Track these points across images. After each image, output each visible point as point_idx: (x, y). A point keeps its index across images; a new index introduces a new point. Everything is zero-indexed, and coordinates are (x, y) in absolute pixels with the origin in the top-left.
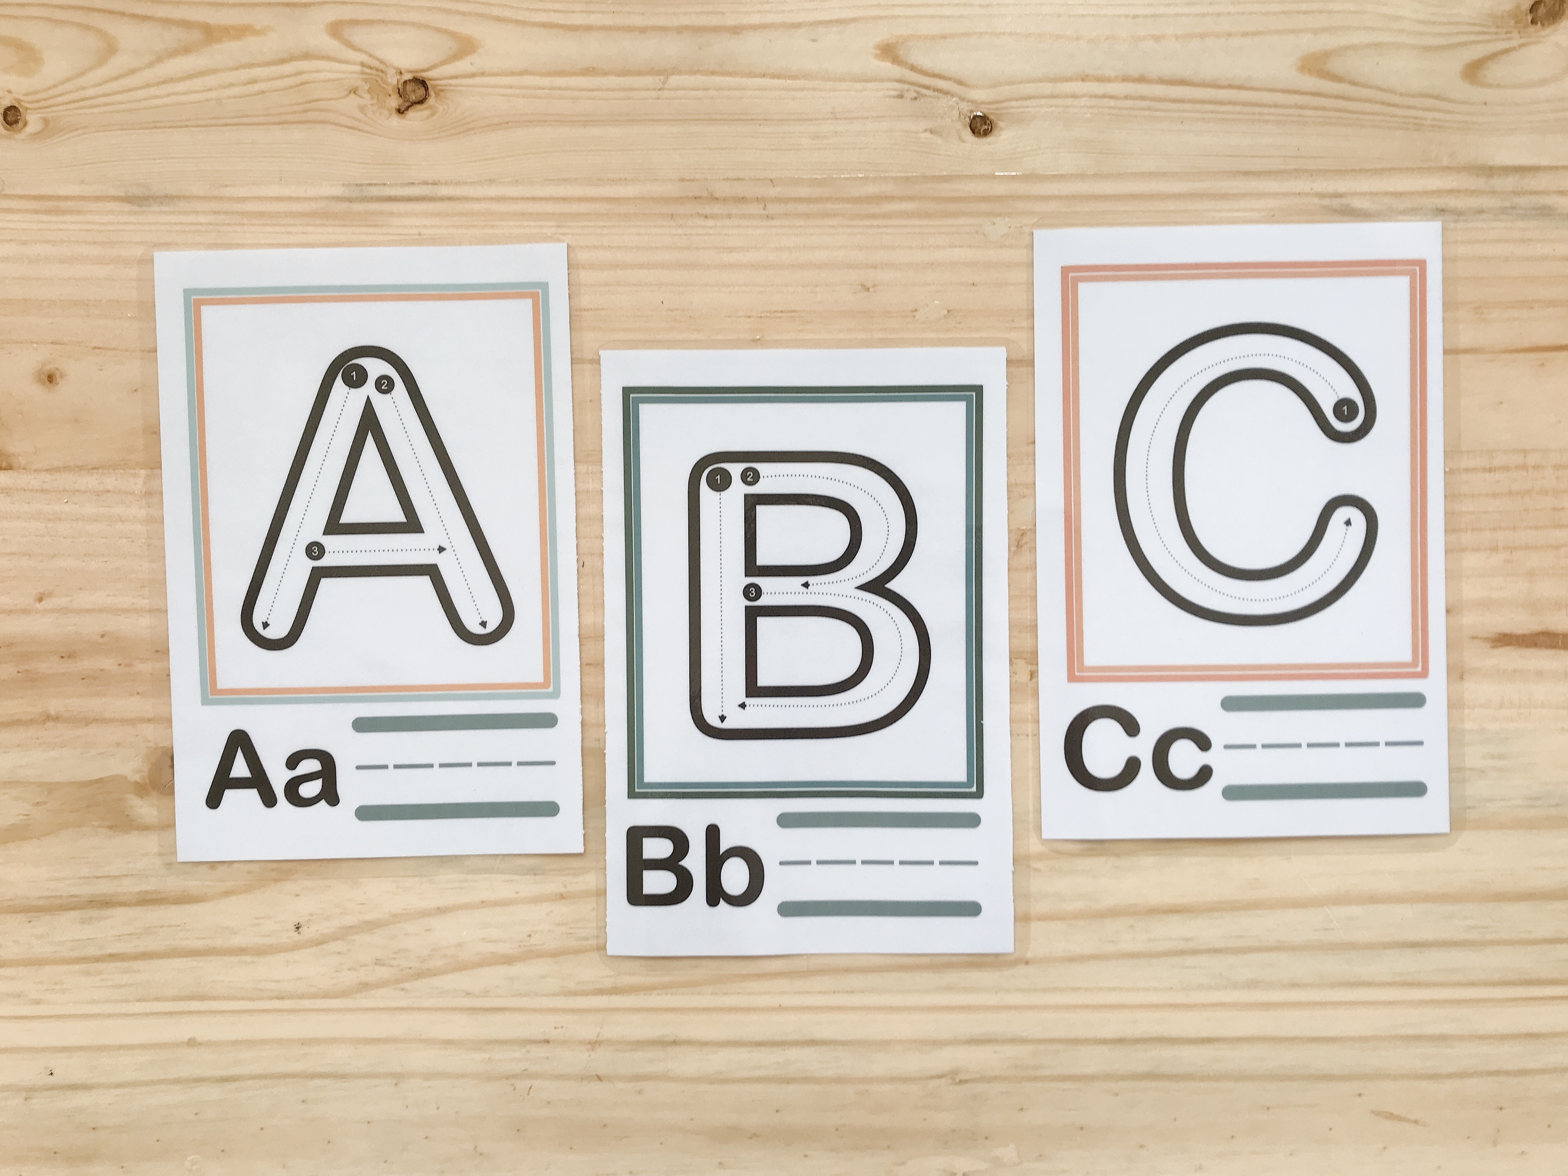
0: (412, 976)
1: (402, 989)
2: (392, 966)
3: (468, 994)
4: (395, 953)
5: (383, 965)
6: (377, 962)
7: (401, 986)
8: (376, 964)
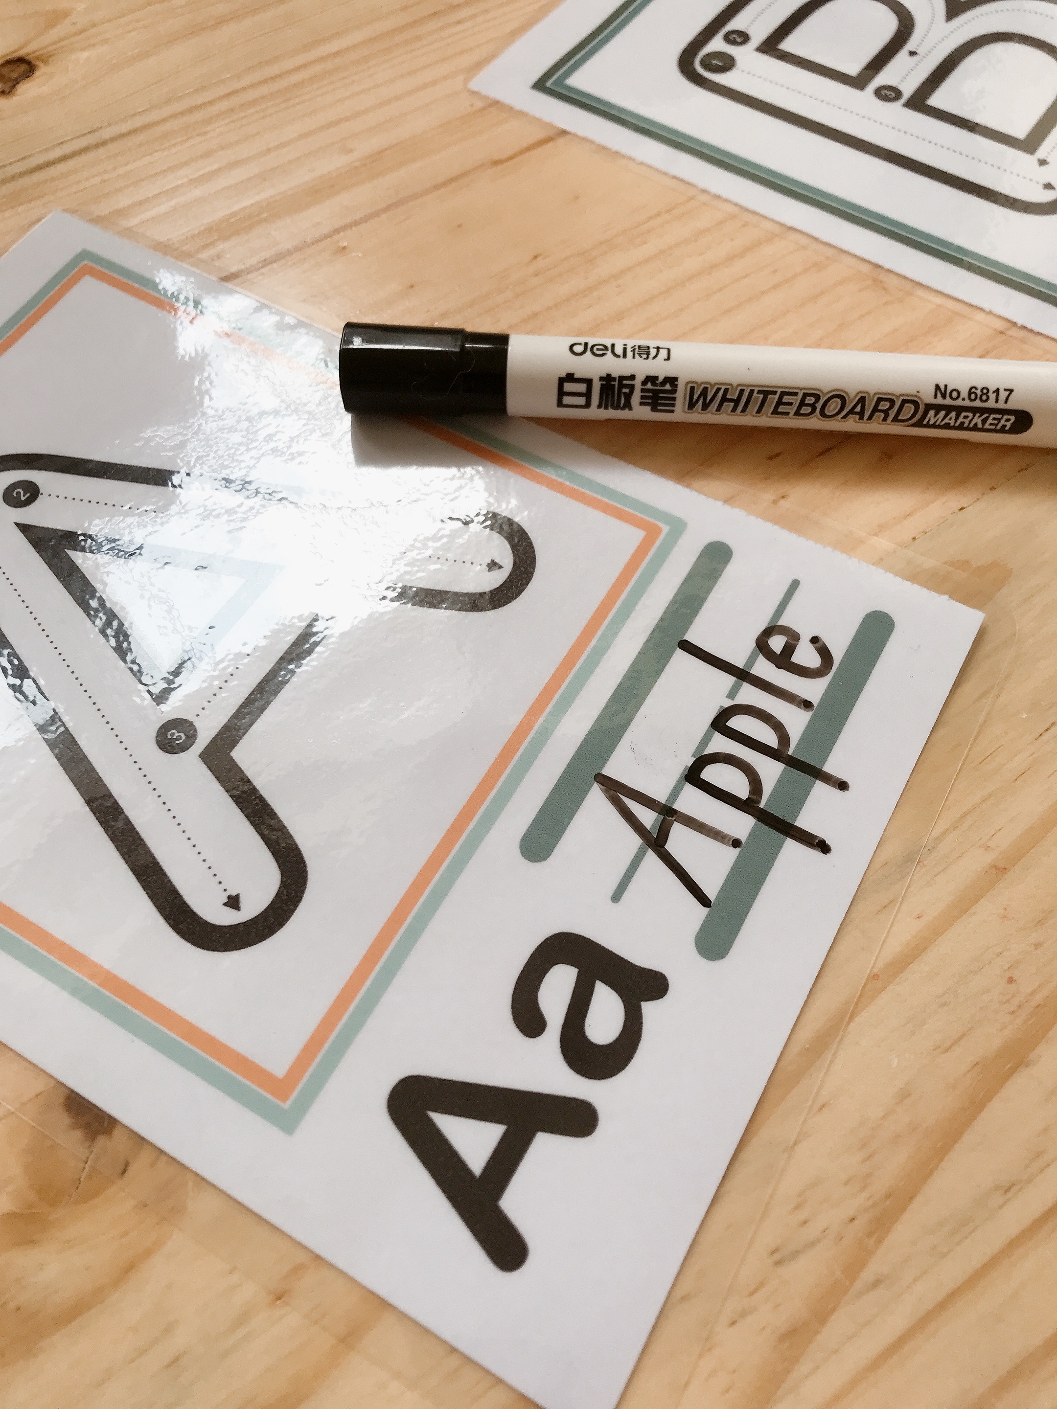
0: (870, 1235)
1: (876, 1284)
2: (812, 1244)
3: (1008, 1189)
4: (797, 1207)
5: (795, 1255)
6: (777, 1257)
7: (868, 1275)
8: (778, 1263)
